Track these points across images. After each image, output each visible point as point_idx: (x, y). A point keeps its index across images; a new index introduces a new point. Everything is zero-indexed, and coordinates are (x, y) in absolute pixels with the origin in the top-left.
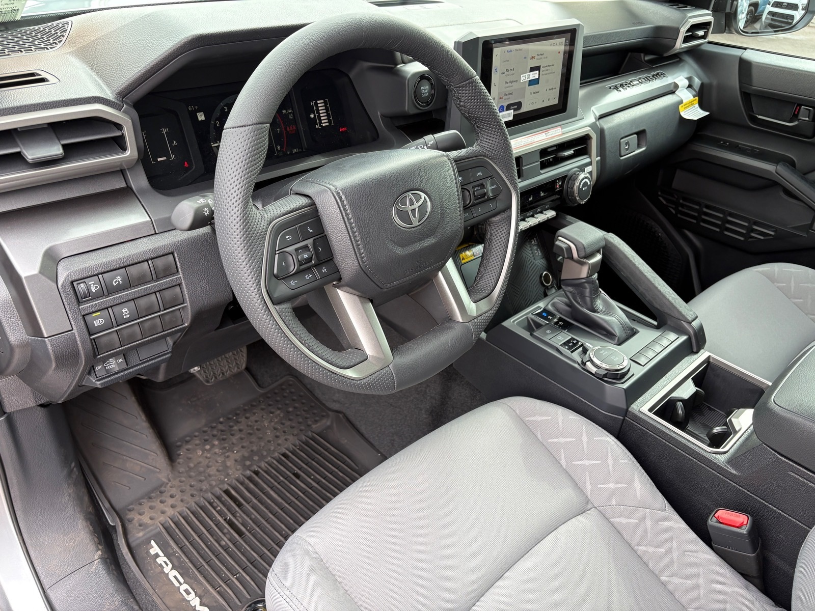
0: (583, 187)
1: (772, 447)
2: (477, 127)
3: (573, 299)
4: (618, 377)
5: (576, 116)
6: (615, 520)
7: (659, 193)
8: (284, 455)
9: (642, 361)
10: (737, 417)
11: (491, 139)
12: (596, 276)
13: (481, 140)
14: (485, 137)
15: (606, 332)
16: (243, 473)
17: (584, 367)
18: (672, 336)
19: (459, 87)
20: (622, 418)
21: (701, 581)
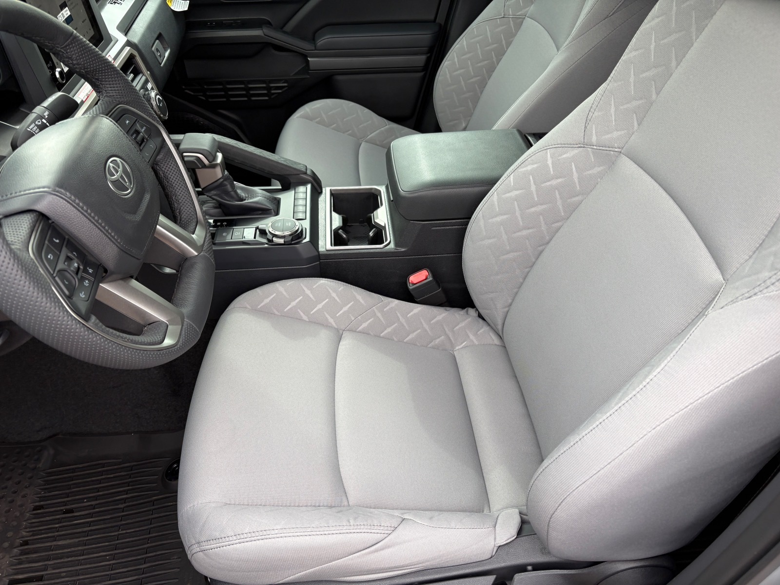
0: (160, 104)
1: (416, 219)
2: (96, 79)
3: (221, 199)
4: (300, 236)
5: (111, 40)
6: (360, 328)
7: (184, 87)
8: (36, 508)
9: (301, 216)
10: (378, 218)
11: (115, 86)
12: (226, 172)
13: (105, 91)
14: (108, 86)
15: (261, 211)
16: (11, 556)
17: (273, 243)
18: (301, 189)
19: (66, 46)
20: (318, 263)
21: (425, 325)
